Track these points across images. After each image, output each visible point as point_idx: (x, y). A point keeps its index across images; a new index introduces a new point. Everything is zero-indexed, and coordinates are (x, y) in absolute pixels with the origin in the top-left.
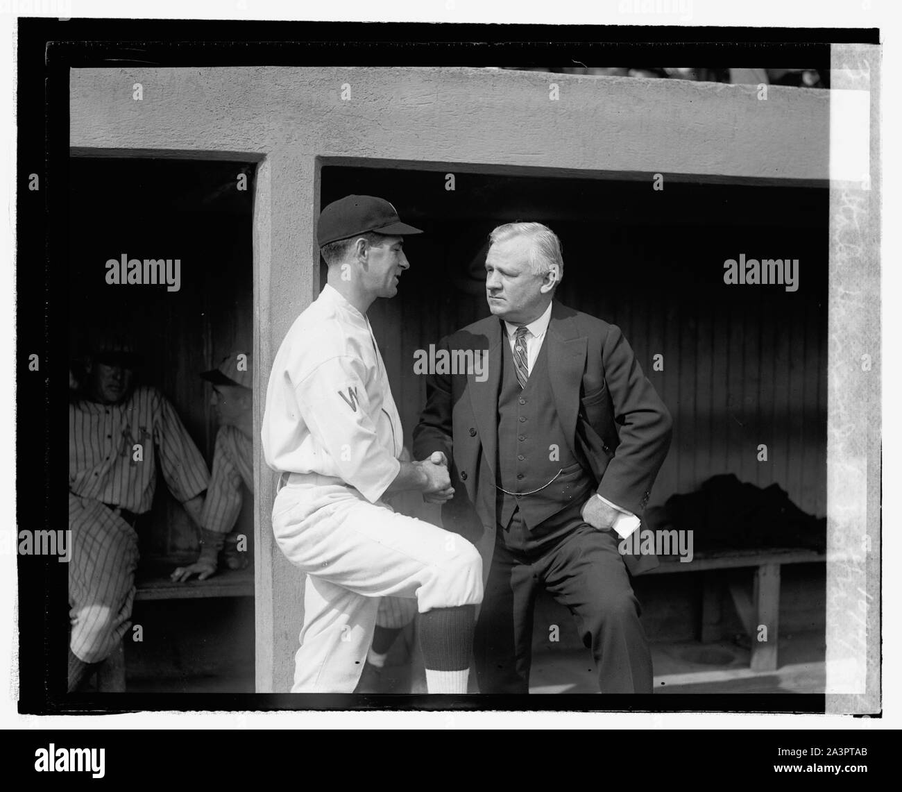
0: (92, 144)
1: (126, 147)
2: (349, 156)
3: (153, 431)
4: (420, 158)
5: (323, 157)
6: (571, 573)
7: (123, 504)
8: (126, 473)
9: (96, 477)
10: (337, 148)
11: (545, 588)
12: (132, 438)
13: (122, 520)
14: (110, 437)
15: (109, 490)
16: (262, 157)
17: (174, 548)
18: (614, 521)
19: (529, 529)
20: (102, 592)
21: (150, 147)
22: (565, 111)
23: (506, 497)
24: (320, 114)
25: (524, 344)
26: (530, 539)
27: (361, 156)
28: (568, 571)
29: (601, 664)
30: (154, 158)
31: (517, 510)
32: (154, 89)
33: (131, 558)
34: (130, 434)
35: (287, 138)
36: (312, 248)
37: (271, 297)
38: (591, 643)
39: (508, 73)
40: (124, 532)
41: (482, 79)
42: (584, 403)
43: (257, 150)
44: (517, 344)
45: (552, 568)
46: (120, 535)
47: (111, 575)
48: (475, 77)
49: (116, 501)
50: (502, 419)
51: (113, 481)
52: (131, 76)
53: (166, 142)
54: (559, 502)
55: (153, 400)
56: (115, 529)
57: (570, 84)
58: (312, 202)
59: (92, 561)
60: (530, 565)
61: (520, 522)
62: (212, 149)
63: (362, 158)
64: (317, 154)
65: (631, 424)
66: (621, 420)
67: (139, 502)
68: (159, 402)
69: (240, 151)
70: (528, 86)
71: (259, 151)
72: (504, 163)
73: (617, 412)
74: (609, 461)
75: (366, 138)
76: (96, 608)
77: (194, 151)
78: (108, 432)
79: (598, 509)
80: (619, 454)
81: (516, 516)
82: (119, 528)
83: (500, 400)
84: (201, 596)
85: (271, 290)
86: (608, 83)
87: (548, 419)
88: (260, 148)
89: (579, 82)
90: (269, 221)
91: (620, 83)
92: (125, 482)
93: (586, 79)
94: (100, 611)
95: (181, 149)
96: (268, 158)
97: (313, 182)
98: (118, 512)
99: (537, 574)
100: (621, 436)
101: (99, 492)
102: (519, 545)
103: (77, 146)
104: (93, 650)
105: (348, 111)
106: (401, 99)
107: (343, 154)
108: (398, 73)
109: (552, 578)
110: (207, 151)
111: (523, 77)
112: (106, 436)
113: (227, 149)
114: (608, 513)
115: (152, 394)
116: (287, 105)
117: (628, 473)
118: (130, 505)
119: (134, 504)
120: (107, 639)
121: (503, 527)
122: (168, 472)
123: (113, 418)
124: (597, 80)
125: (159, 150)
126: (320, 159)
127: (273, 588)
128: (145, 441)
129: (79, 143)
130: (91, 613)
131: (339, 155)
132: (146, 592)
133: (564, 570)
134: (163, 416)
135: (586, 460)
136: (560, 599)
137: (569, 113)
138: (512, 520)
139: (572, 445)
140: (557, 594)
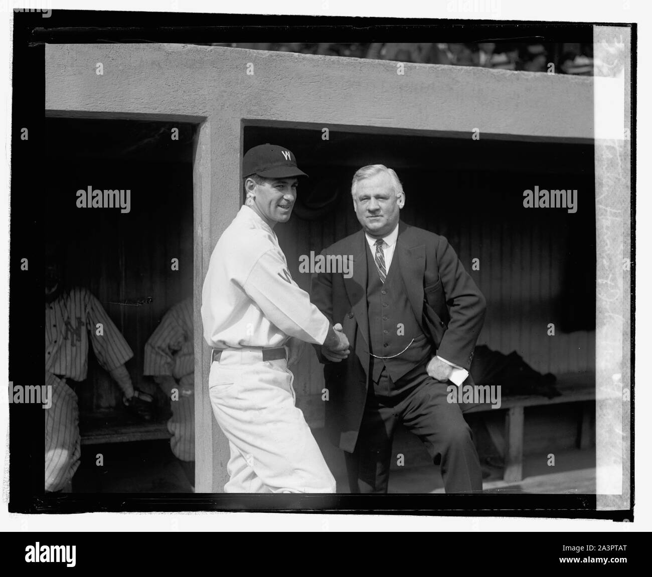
0: (85, 108)
1: (109, 111)
2: (264, 119)
3: (86, 320)
4: (312, 121)
5: (246, 120)
6: (424, 412)
7: (68, 375)
8: (69, 352)
9: (49, 356)
10: (255, 113)
11: (402, 424)
12: (71, 326)
13: (67, 386)
14: (55, 326)
15: (57, 365)
16: (204, 119)
17: (99, 407)
18: (450, 374)
19: (394, 382)
20: (61, 439)
21: (127, 111)
22: (408, 88)
23: (375, 360)
24: (244, 89)
25: (382, 252)
26: (393, 389)
27: (272, 119)
28: (421, 411)
29: (447, 476)
30: (128, 119)
31: (384, 369)
32: (129, 69)
33: (76, 414)
34: (69, 323)
35: (221, 106)
36: (239, 185)
37: (210, 220)
38: (439, 461)
39: (370, 61)
40: (69, 395)
41: (353, 65)
42: (426, 292)
43: (200, 114)
44: (377, 252)
45: (408, 409)
46: (67, 397)
47: (66, 427)
48: (348, 64)
49: (63, 373)
50: (370, 305)
51: (60, 358)
52: (113, 59)
53: (137, 107)
54: (413, 362)
55: (85, 297)
56: (63, 393)
57: (411, 70)
58: (239, 152)
59: (51, 416)
60: (393, 407)
61: (387, 377)
62: (169, 113)
63: (273, 120)
64: (242, 117)
65: (458, 305)
66: (451, 302)
67: (79, 372)
68: (89, 298)
69: (189, 114)
70: (384, 70)
71: (203, 115)
72: (368, 125)
73: (448, 297)
74: (444, 331)
75: (275, 106)
76: (59, 451)
77: (157, 114)
78: (53, 323)
79: (439, 367)
80: (451, 327)
81: (384, 373)
82: (66, 392)
83: (368, 292)
84: (128, 440)
85: (211, 215)
86: (436, 69)
87: (402, 303)
88: (204, 112)
89: (417, 68)
90: (209, 165)
91: (443, 69)
92: (69, 358)
93: (421, 67)
94: (61, 454)
95: (148, 112)
96: (209, 119)
97: (239, 137)
98: (64, 380)
99: (398, 414)
100: (451, 314)
101: (51, 367)
102: (386, 393)
103: (75, 110)
104: (55, 482)
105: (263, 87)
106: (299, 78)
107: (260, 118)
108: (296, 61)
109: (408, 416)
110: (166, 115)
111: (380, 64)
112: (52, 326)
113: (180, 113)
114: (446, 368)
115: (83, 293)
116: (221, 82)
117: (458, 340)
118: (73, 376)
119: (76, 374)
120: (66, 474)
121: (374, 381)
122: (98, 350)
123: (55, 312)
124: (429, 67)
125: (134, 114)
126: (243, 120)
127: (212, 429)
128: (80, 328)
129: (76, 108)
130: (55, 455)
131: (257, 118)
132: (88, 439)
133: (417, 411)
134: (92, 308)
135: (429, 332)
136: (414, 431)
137: (410, 90)
138: (381, 376)
139: (421, 322)
140: (413, 427)
